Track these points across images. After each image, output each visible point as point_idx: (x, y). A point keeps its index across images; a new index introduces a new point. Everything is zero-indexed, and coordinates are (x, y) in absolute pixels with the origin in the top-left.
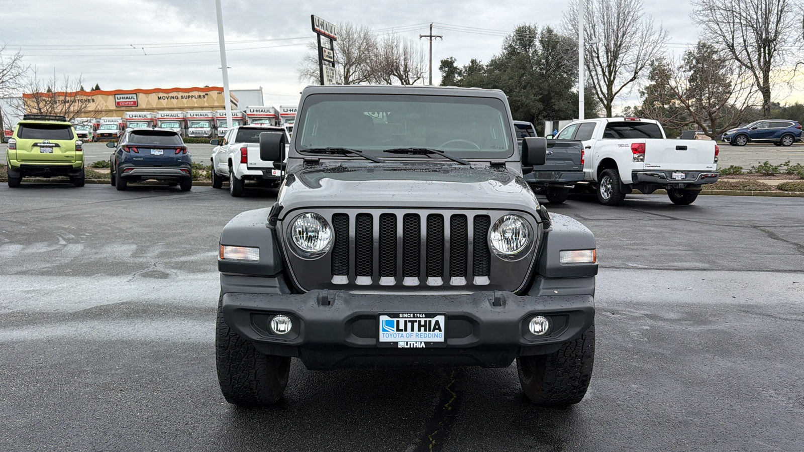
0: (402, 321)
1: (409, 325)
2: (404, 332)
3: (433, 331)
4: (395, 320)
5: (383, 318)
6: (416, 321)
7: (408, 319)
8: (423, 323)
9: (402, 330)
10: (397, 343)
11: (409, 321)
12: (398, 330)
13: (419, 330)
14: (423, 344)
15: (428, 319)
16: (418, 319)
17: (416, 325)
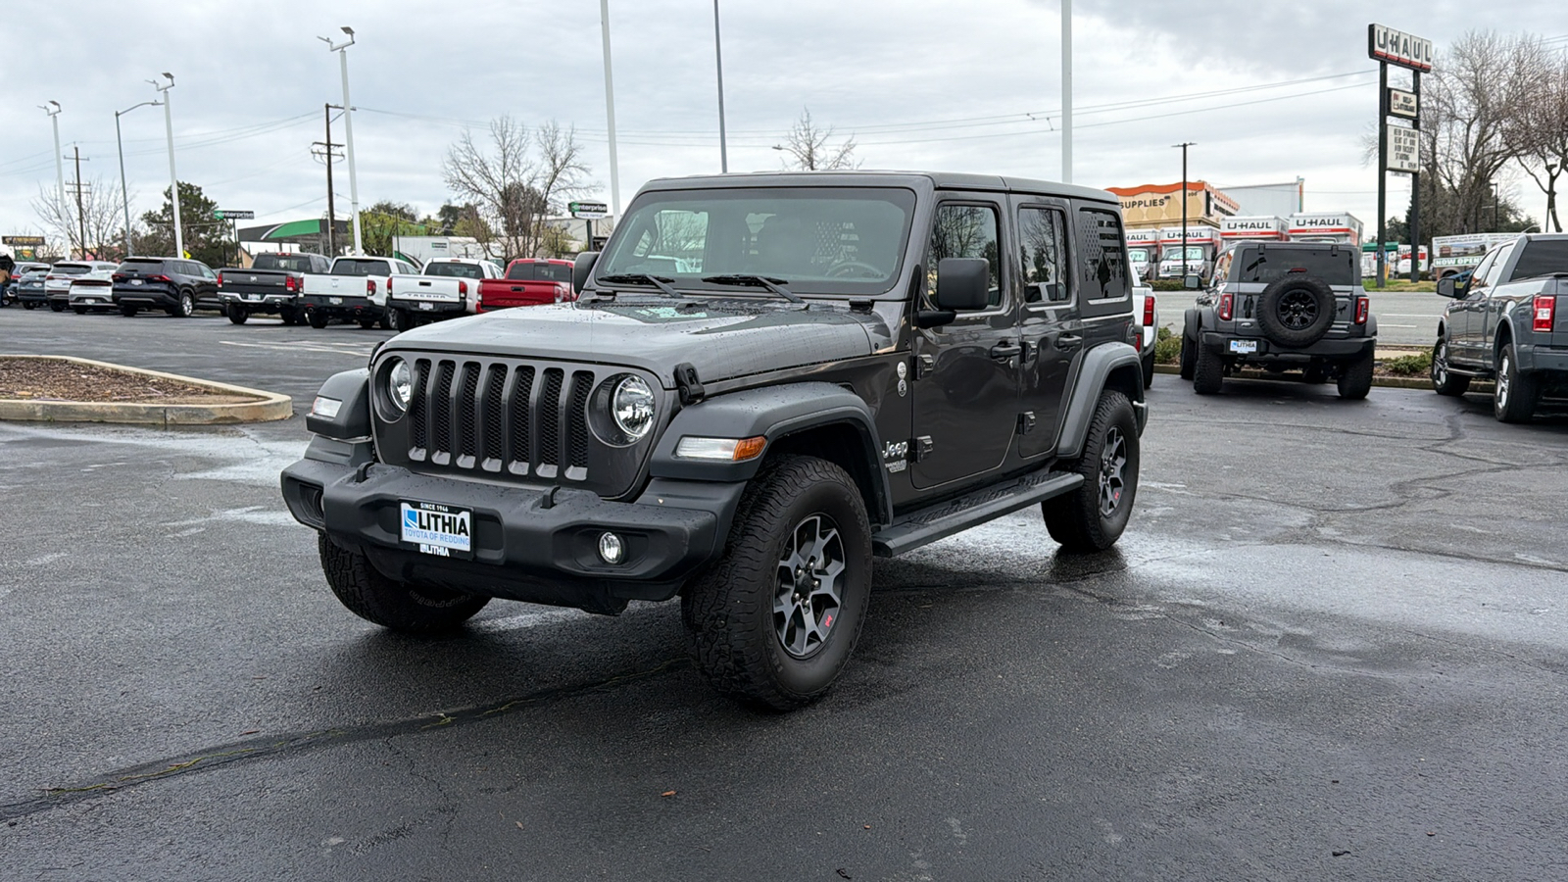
0: (424, 513)
1: (432, 520)
2: (427, 531)
3: (459, 533)
4: (417, 511)
5: (405, 507)
6: (439, 516)
7: (431, 513)
8: (447, 521)
9: (424, 528)
10: (418, 545)
11: (433, 515)
12: (422, 527)
13: (444, 531)
14: (447, 550)
15: (453, 516)
16: (441, 514)
17: (440, 521)
